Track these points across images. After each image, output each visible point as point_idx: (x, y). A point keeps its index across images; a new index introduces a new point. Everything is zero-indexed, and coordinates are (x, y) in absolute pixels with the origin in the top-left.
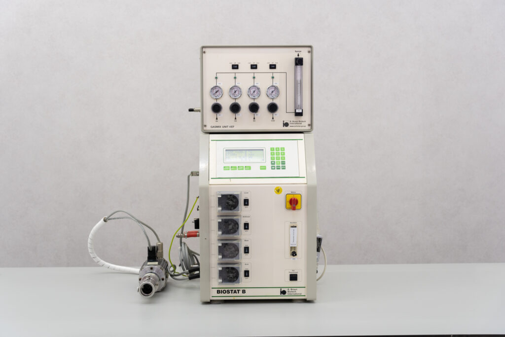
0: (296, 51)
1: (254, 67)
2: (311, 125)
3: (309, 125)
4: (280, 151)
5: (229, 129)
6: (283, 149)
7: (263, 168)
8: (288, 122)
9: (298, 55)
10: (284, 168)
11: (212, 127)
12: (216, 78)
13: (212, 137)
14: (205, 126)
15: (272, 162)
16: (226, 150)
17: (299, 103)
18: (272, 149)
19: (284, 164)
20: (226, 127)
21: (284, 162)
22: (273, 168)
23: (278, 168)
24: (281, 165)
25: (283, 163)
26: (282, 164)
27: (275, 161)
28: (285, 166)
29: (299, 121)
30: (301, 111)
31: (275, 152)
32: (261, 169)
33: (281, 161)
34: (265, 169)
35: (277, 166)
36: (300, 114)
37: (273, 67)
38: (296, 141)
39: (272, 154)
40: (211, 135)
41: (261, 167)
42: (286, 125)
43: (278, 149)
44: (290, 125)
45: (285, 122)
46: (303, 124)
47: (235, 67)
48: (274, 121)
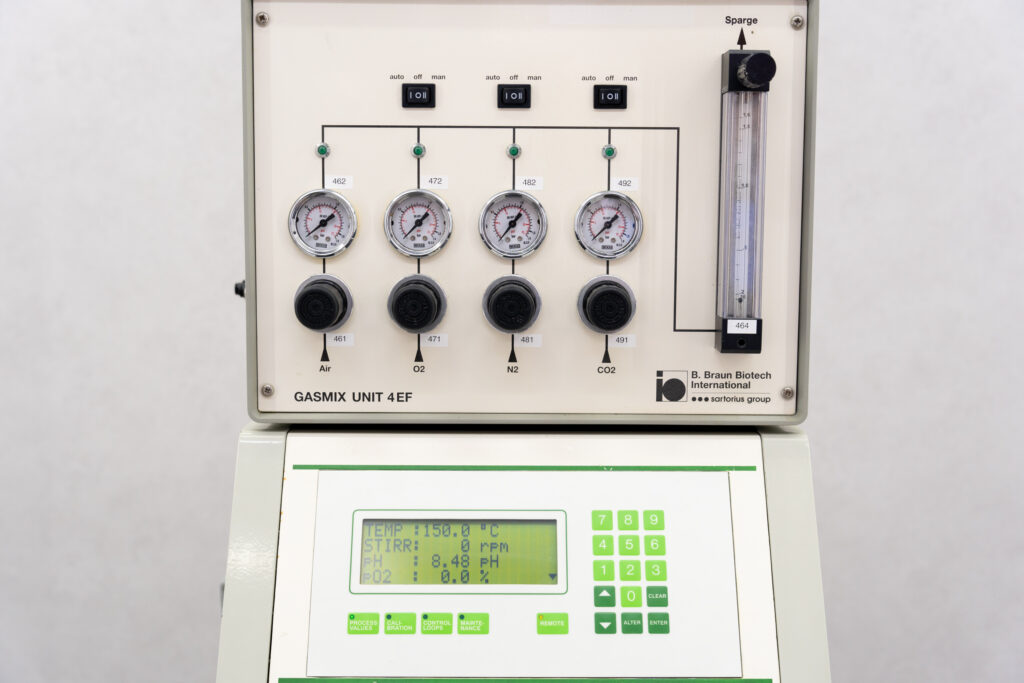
0: (729, 20)
1: (514, 97)
2: (796, 394)
3: (787, 394)
4: (642, 533)
5: (384, 409)
6: (655, 519)
7: (552, 625)
8: (682, 377)
9: (742, 41)
10: (660, 626)
11: (299, 397)
12: (323, 151)
13: (303, 446)
14: (268, 392)
15: (598, 590)
16: (365, 521)
17: (741, 286)
18: (601, 520)
19: (664, 603)
20: (369, 397)
21: (664, 590)
22: (604, 625)
23: (632, 626)
24: (645, 610)
25: (658, 596)
26: (651, 603)
27: (618, 584)
28: (665, 617)
29: (739, 375)
30: (750, 328)
31: (616, 533)
32: (542, 630)
33: (644, 584)
34: (564, 630)
35: (625, 616)
36: (751, 344)
37: (610, 97)
38: (724, 474)
39: (601, 547)
40: (296, 439)
41: (541, 617)
42: (671, 390)
43: (628, 520)
44: (690, 392)
45: (665, 379)
46: (758, 387)
47: (418, 96)
48: (612, 370)
